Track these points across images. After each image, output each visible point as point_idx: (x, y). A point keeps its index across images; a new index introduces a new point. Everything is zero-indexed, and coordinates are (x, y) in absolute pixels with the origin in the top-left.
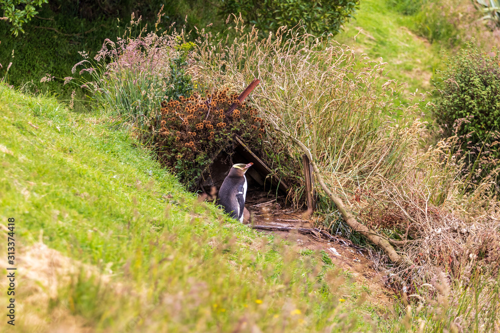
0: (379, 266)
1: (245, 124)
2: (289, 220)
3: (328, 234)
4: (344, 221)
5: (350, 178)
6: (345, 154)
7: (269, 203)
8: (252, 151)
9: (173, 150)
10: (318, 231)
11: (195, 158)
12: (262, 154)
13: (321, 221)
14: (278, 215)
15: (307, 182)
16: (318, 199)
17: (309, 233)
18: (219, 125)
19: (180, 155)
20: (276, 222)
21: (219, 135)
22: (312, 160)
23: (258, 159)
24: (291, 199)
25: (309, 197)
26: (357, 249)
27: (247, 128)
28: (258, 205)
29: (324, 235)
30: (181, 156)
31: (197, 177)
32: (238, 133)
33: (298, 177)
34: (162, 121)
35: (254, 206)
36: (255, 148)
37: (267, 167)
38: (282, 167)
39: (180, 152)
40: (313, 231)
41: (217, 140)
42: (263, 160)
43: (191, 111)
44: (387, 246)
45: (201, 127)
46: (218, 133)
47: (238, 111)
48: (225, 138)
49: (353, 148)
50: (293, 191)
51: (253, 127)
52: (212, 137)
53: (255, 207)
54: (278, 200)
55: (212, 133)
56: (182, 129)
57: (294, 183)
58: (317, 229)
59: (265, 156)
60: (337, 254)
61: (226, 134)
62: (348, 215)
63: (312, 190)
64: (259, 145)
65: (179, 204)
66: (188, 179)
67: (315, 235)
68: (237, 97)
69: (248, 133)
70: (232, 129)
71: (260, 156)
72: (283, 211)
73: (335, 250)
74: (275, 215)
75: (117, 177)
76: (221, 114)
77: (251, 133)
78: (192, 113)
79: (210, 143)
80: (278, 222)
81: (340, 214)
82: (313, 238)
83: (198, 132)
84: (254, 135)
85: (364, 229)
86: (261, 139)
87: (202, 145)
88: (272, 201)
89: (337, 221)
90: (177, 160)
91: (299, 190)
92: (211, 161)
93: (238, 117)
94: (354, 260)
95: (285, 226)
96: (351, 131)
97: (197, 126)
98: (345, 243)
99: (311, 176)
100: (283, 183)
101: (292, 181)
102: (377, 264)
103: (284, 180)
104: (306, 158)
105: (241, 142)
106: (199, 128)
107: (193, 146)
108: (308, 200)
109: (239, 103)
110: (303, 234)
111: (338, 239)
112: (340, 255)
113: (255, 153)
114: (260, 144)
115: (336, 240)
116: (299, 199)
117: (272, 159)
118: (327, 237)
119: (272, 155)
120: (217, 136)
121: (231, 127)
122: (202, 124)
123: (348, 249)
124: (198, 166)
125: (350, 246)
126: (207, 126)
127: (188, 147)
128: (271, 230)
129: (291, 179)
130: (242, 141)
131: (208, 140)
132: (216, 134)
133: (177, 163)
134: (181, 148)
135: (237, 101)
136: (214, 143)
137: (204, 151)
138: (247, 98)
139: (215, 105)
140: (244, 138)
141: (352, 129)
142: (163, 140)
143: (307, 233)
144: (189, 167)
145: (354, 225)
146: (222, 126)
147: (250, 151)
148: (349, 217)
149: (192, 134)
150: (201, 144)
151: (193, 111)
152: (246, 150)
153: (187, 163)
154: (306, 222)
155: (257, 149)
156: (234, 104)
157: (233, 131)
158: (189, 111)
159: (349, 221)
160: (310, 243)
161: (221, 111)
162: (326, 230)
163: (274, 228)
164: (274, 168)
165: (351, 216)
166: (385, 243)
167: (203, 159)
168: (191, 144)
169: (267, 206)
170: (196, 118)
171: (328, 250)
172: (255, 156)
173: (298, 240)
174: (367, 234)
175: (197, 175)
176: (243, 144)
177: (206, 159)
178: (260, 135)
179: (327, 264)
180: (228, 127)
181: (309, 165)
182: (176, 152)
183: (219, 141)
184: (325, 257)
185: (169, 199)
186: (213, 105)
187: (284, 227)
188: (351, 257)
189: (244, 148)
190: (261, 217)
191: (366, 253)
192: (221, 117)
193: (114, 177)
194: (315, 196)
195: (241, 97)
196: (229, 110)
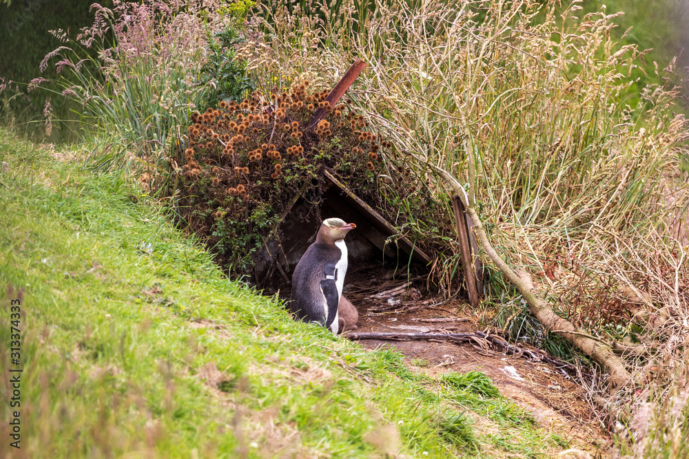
0: (594, 395)
1: (340, 146)
2: (433, 320)
3: (502, 341)
4: (533, 315)
5: (556, 234)
6: (547, 189)
7: (399, 290)
8: (358, 195)
9: (210, 202)
10: (484, 337)
11: (250, 214)
12: (377, 200)
13: (491, 317)
14: (413, 312)
15: (464, 247)
16: (487, 277)
17: (466, 342)
18: (290, 150)
19: (221, 212)
20: (409, 324)
21: (292, 170)
22: (468, 204)
23: (370, 209)
24: (437, 280)
25: (469, 274)
26: (557, 365)
27: (345, 153)
28: (379, 296)
29: (495, 343)
30: (224, 213)
31: (254, 250)
32: (329, 163)
33: (446, 238)
34: (187, 150)
35: (372, 296)
36: (362, 189)
37: (387, 223)
38: (416, 222)
39: (222, 206)
40: (475, 338)
41: (288, 179)
42: (379, 212)
43: (239, 128)
44: (607, 358)
45: (258, 156)
46: (291, 167)
47: (326, 121)
48: (303, 174)
49: (563, 177)
50: (440, 265)
51: (355, 151)
52: (279, 173)
53: (373, 298)
54: (416, 284)
55: (278, 167)
56: (225, 161)
57: (441, 250)
58: (483, 333)
59: (383, 203)
60: (518, 378)
61: (305, 167)
62: (539, 302)
63: (474, 261)
64: (370, 183)
65: (173, 304)
66: (239, 254)
67: (478, 345)
68: (326, 96)
69: (347, 161)
70: (317, 156)
71: (373, 203)
72: (425, 303)
73: (515, 370)
74: (409, 312)
75: (48, 261)
76: (295, 130)
77: (354, 161)
78: (241, 131)
79: (277, 186)
80: (414, 324)
81: (524, 302)
82: (475, 350)
83: (253, 166)
84: (360, 165)
85: (566, 327)
86: (373, 172)
87: (263, 190)
88: (404, 286)
89: (520, 315)
90: (216, 221)
91: (450, 261)
92: (279, 219)
93: (328, 133)
94: (549, 386)
95: (423, 330)
96: (558, 145)
97: (251, 154)
98: (534, 356)
99: (470, 235)
100: (419, 250)
101: (437, 246)
102: (591, 392)
103: (422, 246)
104: (457, 201)
105: (335, 180)
106: (253, 158)
107: (243, 192)
108: (467, 280)
109: (329, 108)
110: (457, 344)
111: (520, 350)
112: (523, 379)
113: (364, 199)
114: (372, 180)
115: (517, 351)
116: (451, 279)
117: (396, 207)
118: (500, 348)
119: (395, 201)
120: (288, 171)
121: (315, 152)
122: (259, 151)
123: (539, 368)
124: (255, 229)
125: (544, 361)
126: (270, 154)
127: (236, 196)
128: (395, 339)
129: (435, 242)
130: (336, 176)
131: (272, 181)
132: (286, 168)
133: (216, 226)
134: (223, 198)
135: (326, 104)
136: (283, 184)
137: (267, 200)
138: (344, 97)
139: (282, 114)
140: (339, 172)
141: (560, 141)
142: (190, 185)
143: (464, 342)
144: (239, 233)
145: (549, 322)
146: (296, 152)
147: (353, 196)
148: (541, 308)
149: (241, 170)
150: (259, 187)
151: (242, 127)
152: (345, 194)
153: (235, 226)
154: (465, 321)
155: (365, 190)
156: (320, 109)
157: (319, 161)
158: (236, 129)
159: (541, 315)
160: (467, 359)
161: (295, 125)
162: (499, 334)
163: (403, 337)
164: (400, 224)
165: (544, 305)
166: (603, 350)
167: (263, 216)
168: (240, 188)
169: (396, 296)
170: (248, 140)
171: (500, 371)
172: (364, 204)
173: (446, 356)
174: (572, 337)
175: (255, 246)
176: (339, 183)
177: (270, 215)
178: (369, 165)
179: (490, 397)
180: (309, 153)
181: (464, 214)
182: (215, 206)
183: (291, 180)
184: (485, 385)
185: (154, 295)
186: (280, 114)
187: (421, 334)
188: (544, 381)
189: (340, 190)
190: (382, 317)
191: (572, 372)
192: (294, 136)
193: (45, 261)
194: (479, 272)
195: (332, 96)
196: (312, 122)
